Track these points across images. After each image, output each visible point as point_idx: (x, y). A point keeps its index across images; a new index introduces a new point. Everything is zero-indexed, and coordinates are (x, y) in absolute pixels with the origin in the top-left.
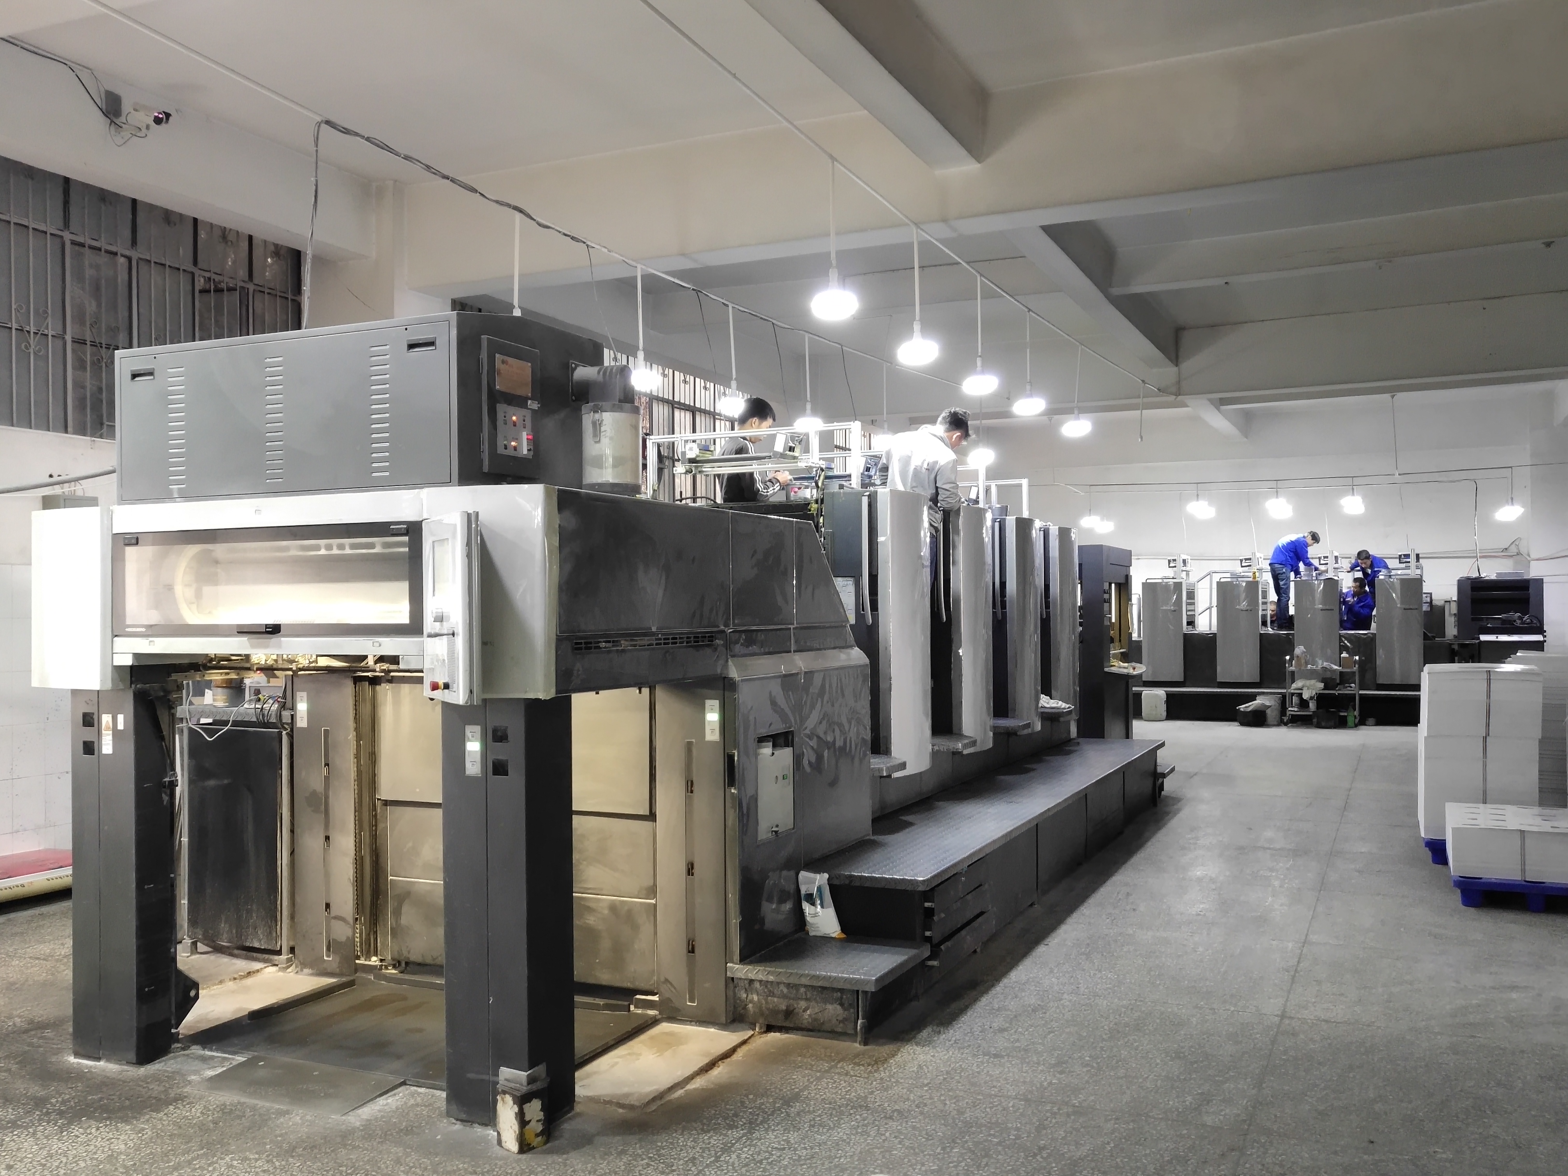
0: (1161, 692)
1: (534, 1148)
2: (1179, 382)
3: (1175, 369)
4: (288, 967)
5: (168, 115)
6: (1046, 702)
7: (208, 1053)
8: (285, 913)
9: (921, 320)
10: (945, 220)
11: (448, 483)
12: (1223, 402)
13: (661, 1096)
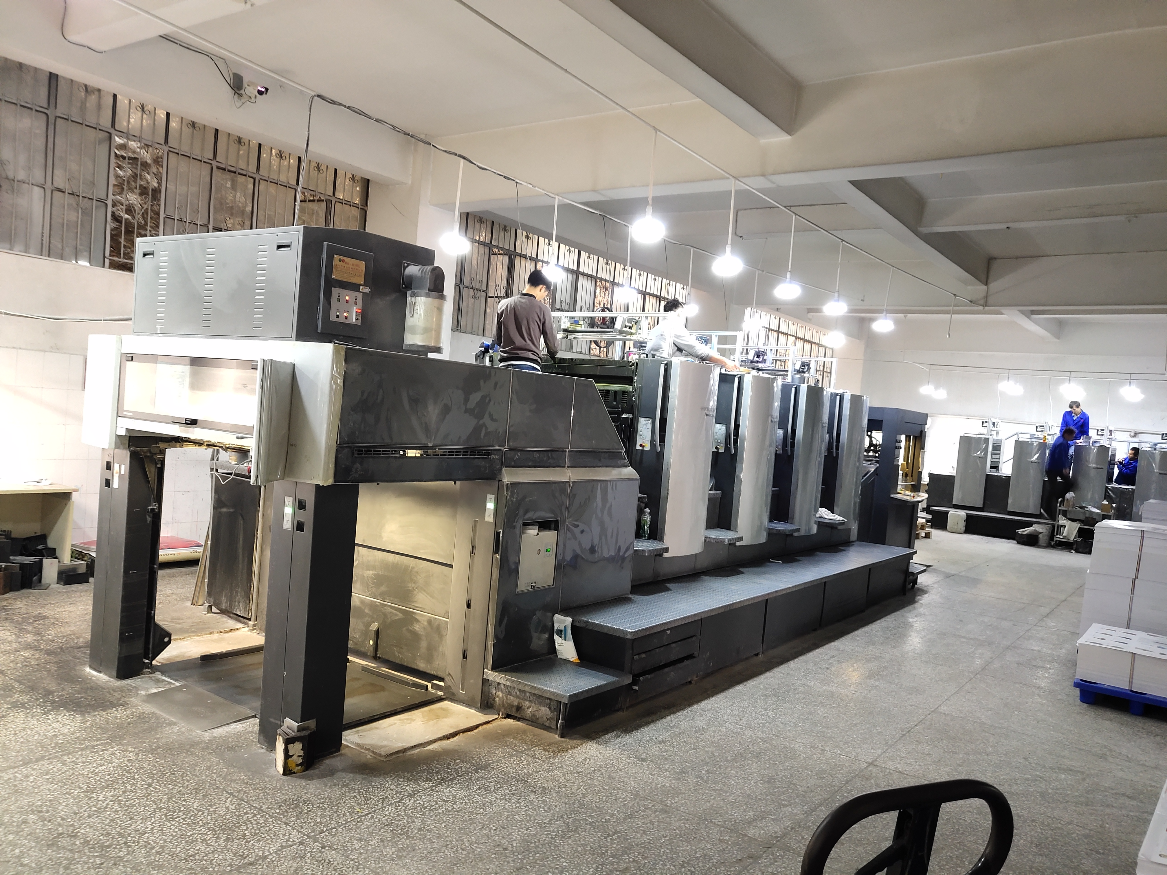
0: (963, 513)
1: (294, 773)
2: (986, 297)
3: (985, 287)
4: (254, 630)
5: (267, 89)
6: (825, 513)
7: (164, 678)
8: (255, 596)
9: (731, 244)
10: (763, 175)
11: (289, 339)
12: (1033, 312)
13: (405, 750)
